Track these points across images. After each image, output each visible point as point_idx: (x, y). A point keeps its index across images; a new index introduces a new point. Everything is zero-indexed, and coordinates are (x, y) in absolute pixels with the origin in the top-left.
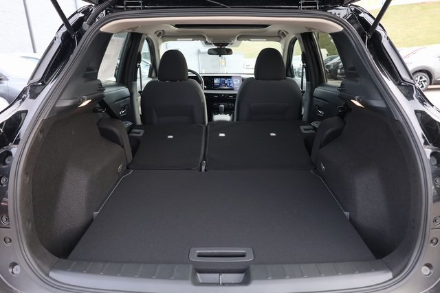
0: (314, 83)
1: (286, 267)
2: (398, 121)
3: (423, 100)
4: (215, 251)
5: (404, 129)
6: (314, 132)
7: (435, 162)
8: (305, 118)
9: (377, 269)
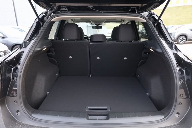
1: (123, 114)
2: (167, 57)
3: (177, 49)
7: (180, 73)
9: (158, 114)
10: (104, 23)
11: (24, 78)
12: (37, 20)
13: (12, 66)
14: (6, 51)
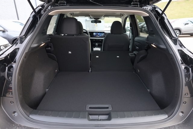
0: (135, 36)
1: (126, 113)
2: (171, 54)
3: (181, 45)
4: (96, 106)
5: (173, 57)
6: (134, 56)
7: (186, 71)
8: (130, 50)
9: (162, 114)
10: (103, 17)
11: (20, 77)
12: (34, 13)
13: (7, 65)
14: (7, 45)
